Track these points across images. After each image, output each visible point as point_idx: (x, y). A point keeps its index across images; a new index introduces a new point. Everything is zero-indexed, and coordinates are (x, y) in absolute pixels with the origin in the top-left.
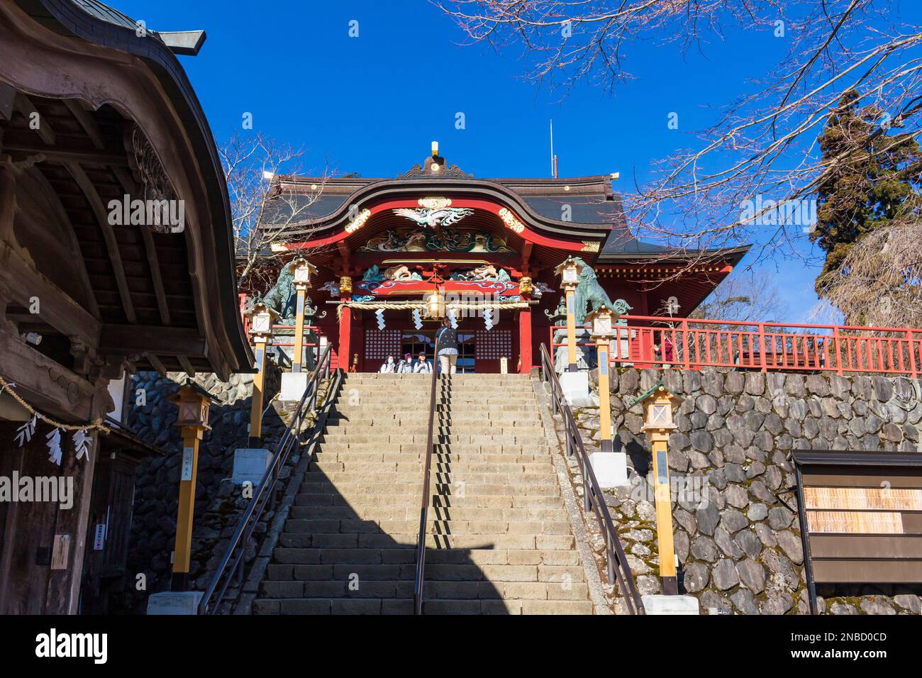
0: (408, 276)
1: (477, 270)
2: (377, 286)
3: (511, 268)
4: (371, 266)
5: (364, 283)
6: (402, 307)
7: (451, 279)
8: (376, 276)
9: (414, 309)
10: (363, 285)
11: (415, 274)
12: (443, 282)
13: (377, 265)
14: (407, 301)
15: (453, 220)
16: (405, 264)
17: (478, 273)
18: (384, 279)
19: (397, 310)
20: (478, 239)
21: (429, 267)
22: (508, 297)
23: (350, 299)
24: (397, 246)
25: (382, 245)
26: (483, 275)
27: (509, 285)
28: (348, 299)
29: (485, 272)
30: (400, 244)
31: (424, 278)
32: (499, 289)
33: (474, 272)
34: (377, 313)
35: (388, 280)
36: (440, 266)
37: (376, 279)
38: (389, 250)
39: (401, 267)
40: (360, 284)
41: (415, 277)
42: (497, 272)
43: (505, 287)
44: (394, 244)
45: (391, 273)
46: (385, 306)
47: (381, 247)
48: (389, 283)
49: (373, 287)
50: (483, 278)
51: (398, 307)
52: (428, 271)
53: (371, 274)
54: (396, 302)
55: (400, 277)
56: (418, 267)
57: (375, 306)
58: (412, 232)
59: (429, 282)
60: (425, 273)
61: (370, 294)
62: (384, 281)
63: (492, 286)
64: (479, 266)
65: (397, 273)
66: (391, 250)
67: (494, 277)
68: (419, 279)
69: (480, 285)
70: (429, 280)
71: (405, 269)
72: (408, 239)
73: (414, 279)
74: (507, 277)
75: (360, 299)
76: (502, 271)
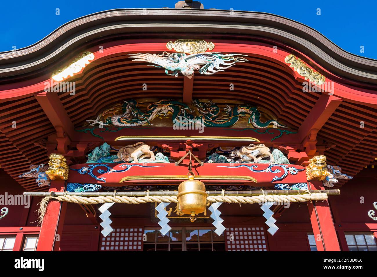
0: (150, 158)
1: (244, 149)
2: (106, 170)
3: (288, 148)
4: (100, 145)
5: (87, 166)
6: (140, 200)
7: (210, 161)
8: (106, 157)
9: (158, 203)
10: (85, 169)
11: (160, 154)
12: (200, 165)
13: (108, 143)
14: (148, 192)
15: (218, 67)
16: (146, 142)
17: (247, 154)
18: (116, 161)
19: (132, 205)
20: (241, 113)
21: (179, 146)
22: (291, 185)
23: (63, 188)
24: (136, 120)
25: (118, 117)
26: (254, 156)
27: (290, 169)
28: (59, 190)
29: (256, 152)
30: (140, 116)
31: (173, 160)
32: (278, 174)
33: (241, 152)
34: (101, 209)
35: (122, 162)
36: (195, 145)
37: (104, 161)
38: (126, 125)
39: (140, 145)
40: (81, 168)
41: (161, 158)
42: (271, 152)
43: (286, 172)
44: (132, 117)
45: (127, 154)
46: (114, 198)
47: (115, 121)
48: (122, 166)
49: (100, 171)
50: (252, 160)
51: (134, 200)
52: (178, 151)
53: (97, 154)
54: (131, 193)
55: (139, 158)
56: (165, 146)
57: (100, 199)
58: (156, 103)
59: (179, 165)
60: (173, 154)
61: (95, 182)
62: (116, 164)
63: (268, 170)
64: (247, 144)
65: (135, 154)
66: (129, 125)
67: (268, 159)
68: (165, 160)
69: (251, 169)
70: (179, 162)
71: (146, 148)
72: (151, 112)
73: (158, 160)
74: (285, 159)
75: (79, 189)
76: (277, 151)
